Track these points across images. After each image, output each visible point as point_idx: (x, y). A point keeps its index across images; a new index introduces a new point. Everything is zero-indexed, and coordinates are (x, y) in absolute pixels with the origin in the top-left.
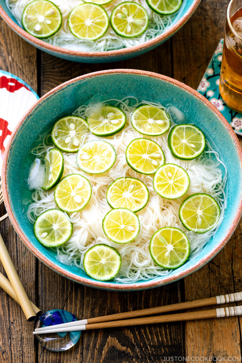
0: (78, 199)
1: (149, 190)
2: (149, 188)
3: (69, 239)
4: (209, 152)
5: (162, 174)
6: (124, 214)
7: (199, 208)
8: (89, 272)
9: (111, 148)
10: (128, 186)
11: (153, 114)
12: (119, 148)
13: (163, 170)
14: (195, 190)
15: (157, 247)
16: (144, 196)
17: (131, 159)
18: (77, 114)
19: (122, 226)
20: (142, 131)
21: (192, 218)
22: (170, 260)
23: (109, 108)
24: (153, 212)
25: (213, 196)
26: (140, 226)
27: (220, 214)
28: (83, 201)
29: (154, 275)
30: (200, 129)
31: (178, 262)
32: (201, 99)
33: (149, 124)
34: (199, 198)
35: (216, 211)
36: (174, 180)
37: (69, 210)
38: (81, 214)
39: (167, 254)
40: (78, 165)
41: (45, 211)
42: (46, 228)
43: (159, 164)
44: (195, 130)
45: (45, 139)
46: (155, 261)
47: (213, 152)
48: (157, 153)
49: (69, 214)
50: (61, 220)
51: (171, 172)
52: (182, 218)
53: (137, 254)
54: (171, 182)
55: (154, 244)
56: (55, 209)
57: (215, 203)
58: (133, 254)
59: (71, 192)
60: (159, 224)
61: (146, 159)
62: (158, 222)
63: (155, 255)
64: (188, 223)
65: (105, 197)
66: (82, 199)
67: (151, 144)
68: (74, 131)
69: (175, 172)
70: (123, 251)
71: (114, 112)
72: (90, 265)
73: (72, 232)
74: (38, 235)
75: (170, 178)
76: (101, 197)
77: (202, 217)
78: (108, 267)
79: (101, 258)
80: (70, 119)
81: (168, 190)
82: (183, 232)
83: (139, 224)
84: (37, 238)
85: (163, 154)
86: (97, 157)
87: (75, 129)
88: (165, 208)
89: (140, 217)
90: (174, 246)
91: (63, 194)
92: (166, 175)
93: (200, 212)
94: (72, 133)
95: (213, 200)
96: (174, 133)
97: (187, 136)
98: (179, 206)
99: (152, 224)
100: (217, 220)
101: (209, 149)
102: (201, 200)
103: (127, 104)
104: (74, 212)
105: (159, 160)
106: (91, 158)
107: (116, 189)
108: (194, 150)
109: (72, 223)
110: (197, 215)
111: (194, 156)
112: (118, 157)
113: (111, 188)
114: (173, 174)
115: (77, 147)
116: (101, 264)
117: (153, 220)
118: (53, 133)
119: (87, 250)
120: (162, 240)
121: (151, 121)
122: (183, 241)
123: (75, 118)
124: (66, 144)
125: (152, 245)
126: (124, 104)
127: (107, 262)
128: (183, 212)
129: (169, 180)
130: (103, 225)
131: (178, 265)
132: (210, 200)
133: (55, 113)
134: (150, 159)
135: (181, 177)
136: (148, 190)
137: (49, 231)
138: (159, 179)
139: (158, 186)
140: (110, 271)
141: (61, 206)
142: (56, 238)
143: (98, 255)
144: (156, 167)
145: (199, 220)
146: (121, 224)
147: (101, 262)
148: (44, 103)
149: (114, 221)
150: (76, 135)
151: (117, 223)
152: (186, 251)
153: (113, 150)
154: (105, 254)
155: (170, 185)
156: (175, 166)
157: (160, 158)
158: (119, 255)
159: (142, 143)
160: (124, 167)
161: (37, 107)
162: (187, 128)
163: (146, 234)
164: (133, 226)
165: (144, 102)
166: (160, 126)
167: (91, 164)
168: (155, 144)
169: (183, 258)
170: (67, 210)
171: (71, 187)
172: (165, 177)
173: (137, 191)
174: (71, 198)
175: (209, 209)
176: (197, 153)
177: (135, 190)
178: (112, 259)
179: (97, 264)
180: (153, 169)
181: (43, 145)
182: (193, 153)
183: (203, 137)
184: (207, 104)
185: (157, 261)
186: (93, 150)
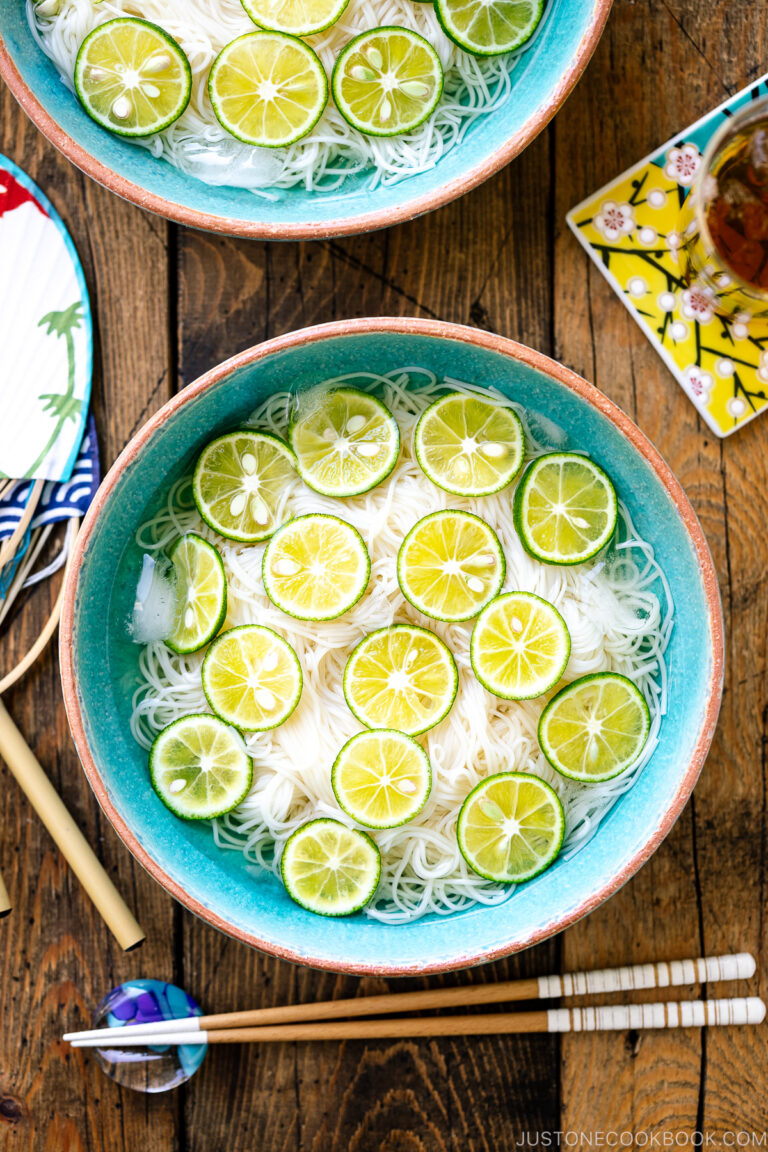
0: (265, 699)
1: (459, 665)
2: (458, 657)
3: (244, 799)
4: (627, 544)
5: (496, 622)
6: (390, 747)
7: (593, 713)
8: (296, 892)
9: (358, 540)
10: (403, 653)
11: (475, 423)
12: (379, 539)
13: (498, 612)
14: (583, 667)
15: (477, 831)
16: (444, 682)
17: (411, 582)
18: (262, 422)
19: (385, 781)
20: (442, 480)
21: (573, 744)
22: (511, 859)
23: (353, 398)
24: (468, 728)
25: (633, 675)
26: (431, 779)
27: (649, 729)
28: (279, 705)
29: (468, 900)
30: (604, 471)
31: (531, 864)
32: (609, 415)
33: (465, 456)
34: (595, 687)
35: (640, 717)
36: (528, 642)
37: (243, 725)
38: (274, 735)
39: (503, 845)
40: (266, 590)
41: (179, 720)
42: (183, 767)
43: (487, 588)
44: (589, 471)
45: (175, 495)
46: (469, 865)
47: (640, 543)
48: (484, 553)
49: (242, 733)
50: (222, 745)
51: (520, 618)
52: (547, 745)
53: (422, 845)
54: (519, 647)
55: (469, 821)
56: (206, 714)
57: (636, 699)
58: (412, 844)
59: (247, 675)
60: (482, 762)
61: (453, 576)
62: (481, 755)
63: (471, 851)
64: (561, 758)
65: (340, 678)
66: (278, 700)
67: (468, 526)
68: (255, 478)
69: (531, 618)
70: (386, 840)
71: (367, 414)
72: (300, 873)
73: (252, 780)
74: (161, 786)
75: (517, 635)
76: (329, 679)
77: (598, 739)
78: (347, 880)
79: (328, 854)
80: (245, 442)
81: (508, 674)
82: (547, 784)
83: (430, 771)
84: (158, 794)
85: (502, 552)
86: (317, 569)
87: (259, 469)
88: (498, 714)
89: (432, 747)
90: (522, 823)
91: (225, 679)
92: (506, 625)
93: (594, 726)
94: (250, 483)
95: (630, 689)
96: (532, 483)
97: (568, 493)
98: (539, 710)
99: (466, 767)
100: (640, 745)
101: (629, 536)
102: (601, 694)
103: (404, 386)
104: (257, 731)
105: (488, 575)
106: (303, 569)
107: (370, 662)
108: (584, 538)
109: (251, 758)
110: (586, 734)
111: (584, 555)
112: (374, 566)
113: (355, 658)
114: (524, 623)
115: (264, 527)
116: (329, 869)
117: (468, 755)
118: (197, 481)
119: (291, 832)
120: (491, 810)
121: (469, 445)
122: (545, 810)
123: (257, 438)
124: (234, 517)
125: (464, 824)
126: (395, 386)
127: (345, 865)
128: (550, 728)
129: (513, 641)
130: (332, 779)
131: (531, 873)
132: (624, 689)
133: (203, 427)
134: (463, 574)
135: (547, 632)
136: (455, 664)
137: (191, 774)
138: (488, 637)
139: (486, 658)
140: (351, 888)
141: (220, 709)
142: (210, 793)
143: (320, 848)
144: (479, 596)
145: (593, 748)
146: (381, 774)
147: (327, 865)
148: (171, 425)
149: (362, 766)
150: (260, 490)
151: (369, 770)
152: (553, 834)
153: (360, 549)
154: (338, 846)
155: (516, 656)
156: (532, 601)
157: (491, 568)
158: (376, 847)
159: (445, 529)
160: (391, 598)
161: (154, 438)
162: (566, 464)
163: (447, 793)
164: (414, 780)
165: (451, 383)
166: (493, 461)
167: (302, 589)
168: (478, 524)
169: (543, 854)
170: (236, 723)
171: (247, 662)
172: (503, 632)
173: (425, 669)
174: (246, 693)
175: (619, 716)
176: (593, 546)
177: (419, 668)
178: (358, 858)
179: (316, 871)
180: (471, 604)
181: (167, 514)
182: (582, 547)
183: (610, 493)
184: (626, 433)
185: (476, 865)
186: (306, 546)
